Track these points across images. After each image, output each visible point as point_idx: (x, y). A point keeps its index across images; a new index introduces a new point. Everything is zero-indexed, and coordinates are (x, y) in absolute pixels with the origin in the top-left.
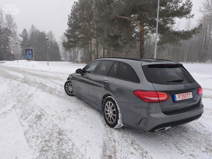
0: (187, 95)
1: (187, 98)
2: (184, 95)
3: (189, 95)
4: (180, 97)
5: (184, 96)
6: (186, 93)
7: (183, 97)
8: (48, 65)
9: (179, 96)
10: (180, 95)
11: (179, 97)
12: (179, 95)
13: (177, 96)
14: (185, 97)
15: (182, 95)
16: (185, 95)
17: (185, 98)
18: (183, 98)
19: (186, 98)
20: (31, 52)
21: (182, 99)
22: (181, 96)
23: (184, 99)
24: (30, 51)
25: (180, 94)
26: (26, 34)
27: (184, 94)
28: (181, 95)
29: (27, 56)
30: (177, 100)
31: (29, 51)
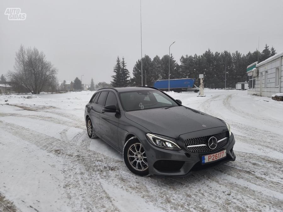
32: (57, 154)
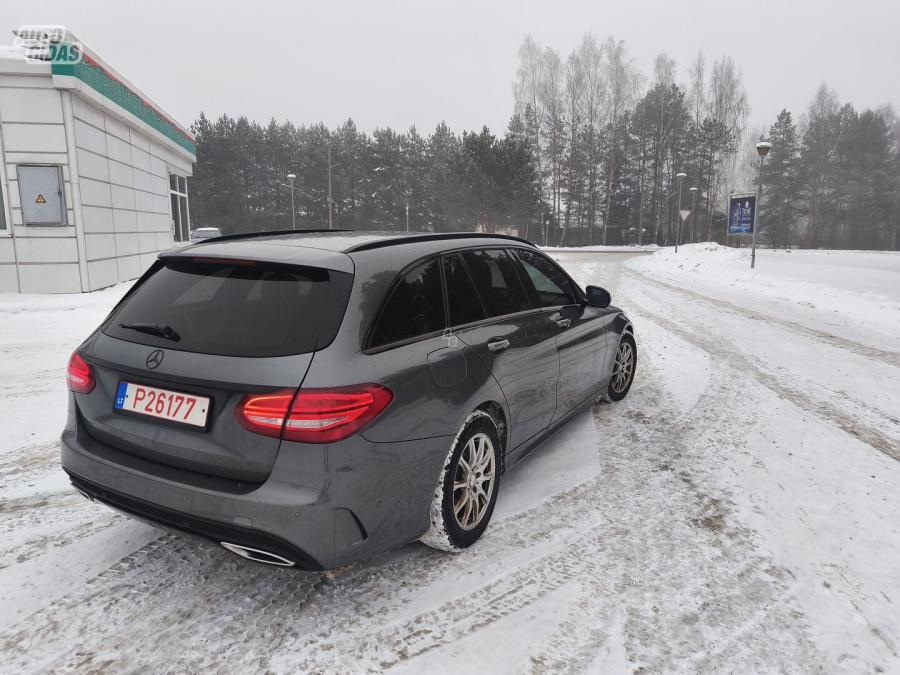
0: (175, 405)
1: (170, 418)
2: (162, 398)
3: (185, 407)
4: (142, 399)
5: (159, 401)
6: (176, 394)
7: (153, 406)
8: (753, 266)
9: (141, 395)
10: (143, 391)
11: (137, 399)
12: (139, 390)
13: (132, 389)
14: (159, 409)
15: (152, 393)
16: (167, 402)
17: (159, 412)
18: (151, 410)
19: (163, 415)
20: (749, 211)
21: (147, 409)
22: (148, 399)
23: (154, 413)
24: (747, 204)
25: (148, 390)
26: (789, 133)
27: (163, 395)
28: (147, 393)
29: (734, 227)
30: (125, 407)
31: (743, 206)
32: (724, 505)
